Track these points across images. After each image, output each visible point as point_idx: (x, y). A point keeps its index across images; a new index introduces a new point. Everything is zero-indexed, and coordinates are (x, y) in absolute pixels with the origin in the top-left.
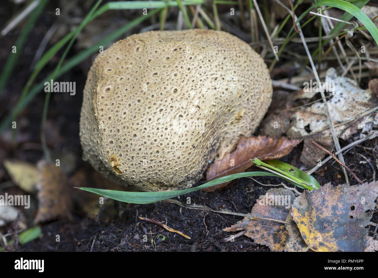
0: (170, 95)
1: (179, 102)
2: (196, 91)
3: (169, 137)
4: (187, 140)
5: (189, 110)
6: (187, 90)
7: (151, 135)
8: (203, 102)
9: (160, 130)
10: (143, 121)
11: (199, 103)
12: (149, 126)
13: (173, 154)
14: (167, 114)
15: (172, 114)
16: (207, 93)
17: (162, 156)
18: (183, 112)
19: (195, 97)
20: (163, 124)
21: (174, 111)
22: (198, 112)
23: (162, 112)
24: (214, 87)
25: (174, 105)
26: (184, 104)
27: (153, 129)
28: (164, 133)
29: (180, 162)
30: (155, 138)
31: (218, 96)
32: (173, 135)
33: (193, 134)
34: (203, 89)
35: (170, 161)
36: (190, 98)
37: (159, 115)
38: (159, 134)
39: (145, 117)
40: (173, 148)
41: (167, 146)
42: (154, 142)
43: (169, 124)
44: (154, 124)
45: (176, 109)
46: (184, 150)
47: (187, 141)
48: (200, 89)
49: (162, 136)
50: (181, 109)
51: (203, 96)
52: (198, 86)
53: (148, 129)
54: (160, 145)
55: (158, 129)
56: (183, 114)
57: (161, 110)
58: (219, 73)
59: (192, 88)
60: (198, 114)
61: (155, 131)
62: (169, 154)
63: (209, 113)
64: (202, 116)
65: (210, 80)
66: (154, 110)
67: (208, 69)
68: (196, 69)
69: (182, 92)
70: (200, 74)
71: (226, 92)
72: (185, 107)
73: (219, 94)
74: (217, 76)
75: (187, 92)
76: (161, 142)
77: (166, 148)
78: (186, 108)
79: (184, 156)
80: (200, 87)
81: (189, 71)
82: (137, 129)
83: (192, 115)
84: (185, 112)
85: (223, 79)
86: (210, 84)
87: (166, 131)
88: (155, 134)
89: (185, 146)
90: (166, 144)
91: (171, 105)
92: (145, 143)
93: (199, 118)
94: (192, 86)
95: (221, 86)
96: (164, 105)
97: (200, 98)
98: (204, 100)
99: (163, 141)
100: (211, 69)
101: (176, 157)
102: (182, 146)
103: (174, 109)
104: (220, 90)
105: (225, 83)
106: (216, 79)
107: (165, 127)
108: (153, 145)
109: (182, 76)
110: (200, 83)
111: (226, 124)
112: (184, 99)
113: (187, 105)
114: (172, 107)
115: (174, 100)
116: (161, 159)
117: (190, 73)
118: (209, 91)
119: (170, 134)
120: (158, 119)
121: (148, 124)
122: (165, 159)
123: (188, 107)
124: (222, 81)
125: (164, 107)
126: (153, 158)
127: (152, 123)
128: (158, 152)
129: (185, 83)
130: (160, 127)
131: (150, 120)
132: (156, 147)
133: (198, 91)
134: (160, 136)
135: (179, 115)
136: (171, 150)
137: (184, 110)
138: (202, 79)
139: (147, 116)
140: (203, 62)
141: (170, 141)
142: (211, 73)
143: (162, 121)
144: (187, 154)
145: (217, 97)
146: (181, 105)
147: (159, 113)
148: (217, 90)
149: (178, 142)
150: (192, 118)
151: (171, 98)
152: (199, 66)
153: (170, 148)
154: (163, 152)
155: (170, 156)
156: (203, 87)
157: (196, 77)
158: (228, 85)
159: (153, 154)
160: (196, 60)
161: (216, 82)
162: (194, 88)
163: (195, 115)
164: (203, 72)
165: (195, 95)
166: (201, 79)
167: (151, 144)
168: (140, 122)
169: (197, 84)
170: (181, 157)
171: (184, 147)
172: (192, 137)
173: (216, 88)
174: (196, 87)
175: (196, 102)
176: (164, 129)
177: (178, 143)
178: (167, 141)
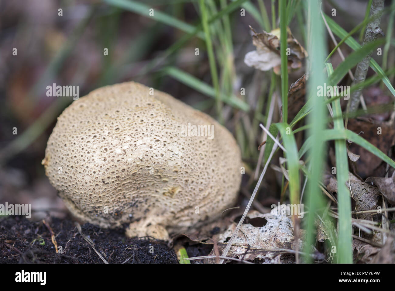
0: (111, 130)
1: (113, 138)
2: (132, 138)
3: (86, 160)
4: (99, 171)
5: (116, 149)
6: (125, 134)
7: (75, 151)
8: (132, 150)
9: (83, 151)
10: (77, 137)
11: (128, 149)
12: (79, 143)
13: (83, 176)
14: (97, 142)
15: (101, 144)
16: (141, 146)
17: (74, 173)
18: (110, 147)
19: (127, 142)
20: (89, 148)
21: (104, 142)
22: (122, 155)
23: (95, 138)
24: (150, 145)
25: (107, 138)
26: (115, 142)
27: (80, 147)
28: (85, 155)
29: (86, 188)
30: (76, 155)
31: (150, 155)
32: (91, 161)
33: (107, 170)
34: (139, 140)
35: (78, 181)
36: (123, 141)
37: (91, 139)
38: (81, 154)
39: (81, 135)
40: (85, 171)
41: (81, 167)
42: (74, 158)
43: (93, 150)
44: (83, 144)
45: (107, 142)
46: (94, 178)
47: (99, 173)
48: (137, 139)
49: (82, 156)
50: (110, 145)
51: (135, 146)
52: (137, 136)
53: (76, 145)
54: (76, 163)
55: (83, 149)
56: (108, 149)
57: (95, 136)
58: (164, 139)
59: (131, 134)
60: (121, 156)
61: (80, 149)
62: (80, 174)
63: (132, 163)
64: (124, 161)
65: (152, 138)
66: (91, 133)
67: (158, 130)
68: (147, 124)
69: (121, 133)
70: (147, 129)
71: (160, 157)
72: (114, 144)
73: (152, 154)
74: (160, 139)
75: (125, 135)
76: (79, 161)
77: (79, 168)
78: (114, 146)
79: (91, 184)
80: (138, 138)
81: (141, 122)
82: (70, 141)
83: (115, 154)
84: (111, 149)
85: (165, 145)
86: (149, 141)
87: (87, 154)
88: (78, 152)
89: (96, 175)
90: (82, 164)
91: (104, 137)
92: (68, 155)
93: (120, 160)
94: (132, 133)
95: (159, 149)
96: (100, 134)
97: (131, 145)
98: (134, 149)
99: (81, 161)
100: (160, 131)
101: (84, 180)
102: (93, 174)
103: (105, 142)
104: (156, 152)
105: (165, 149)
106: (158, 141)
107: (89, 151)
108: (72, 160)
109: (132, 122)
110: (141, 135)
111: (158, 190)
112: (118, 138)
113: (117, 145)
114: (104, 138)
115: (110, 135)
116: (72, 176)
117: (140, 124)
118: (143, 145)
119: (89, 159)
120: (88, 142)
121: (79, 142)
122: (75, 177)
123: (116, 146)
124: (162, 146)
125: (100, 135)
126: (67, 171)
127: (82, 142)
128: (72, 167)
129: (129, 128)
130: (85, 148)
131: (82, 139)
132: (73, 162)
133: (134, 140)
134: (80, 155)
135: (105, 148)
136: (83, 172)
137: (111, 147)
138: (146, 134)
139: (83, 135)
140: (158, 122)
141: (85, 164)
142: (158, 134)
143: (90, 145)
144: (95, 184)
145: (148, 154)
146: (112, 142)
147: (92, 137)
148: (152, 149)
149: (91, 168)
150: (113, 156)
151: (110, 132)
152: (152, 124)
153: (83, 170)
154: (76, 170)
155: (79, 177)
156: (141, 139)
157: (141, 129)
158: (166, 152)
159: (69, 168)
160: (155, 118)
161: (156, 143)
162: (133, 135)
163: (118, 156)
164: (150, 129)
165: (129, 141)
166: (144, 133)
167: (71, 158)
168: (75, 136)
169: (137, 135)
170: (89, 184)
171: (94, 176)
172: (106, 172)
173: (151, 147)
174: (135, 135)
175: (126, 146)
176: (87, 152)
177: (91, 170)
178: (83, 163)
